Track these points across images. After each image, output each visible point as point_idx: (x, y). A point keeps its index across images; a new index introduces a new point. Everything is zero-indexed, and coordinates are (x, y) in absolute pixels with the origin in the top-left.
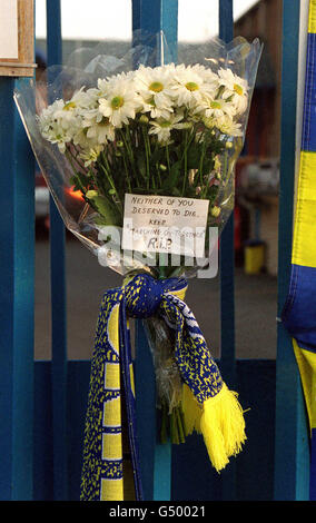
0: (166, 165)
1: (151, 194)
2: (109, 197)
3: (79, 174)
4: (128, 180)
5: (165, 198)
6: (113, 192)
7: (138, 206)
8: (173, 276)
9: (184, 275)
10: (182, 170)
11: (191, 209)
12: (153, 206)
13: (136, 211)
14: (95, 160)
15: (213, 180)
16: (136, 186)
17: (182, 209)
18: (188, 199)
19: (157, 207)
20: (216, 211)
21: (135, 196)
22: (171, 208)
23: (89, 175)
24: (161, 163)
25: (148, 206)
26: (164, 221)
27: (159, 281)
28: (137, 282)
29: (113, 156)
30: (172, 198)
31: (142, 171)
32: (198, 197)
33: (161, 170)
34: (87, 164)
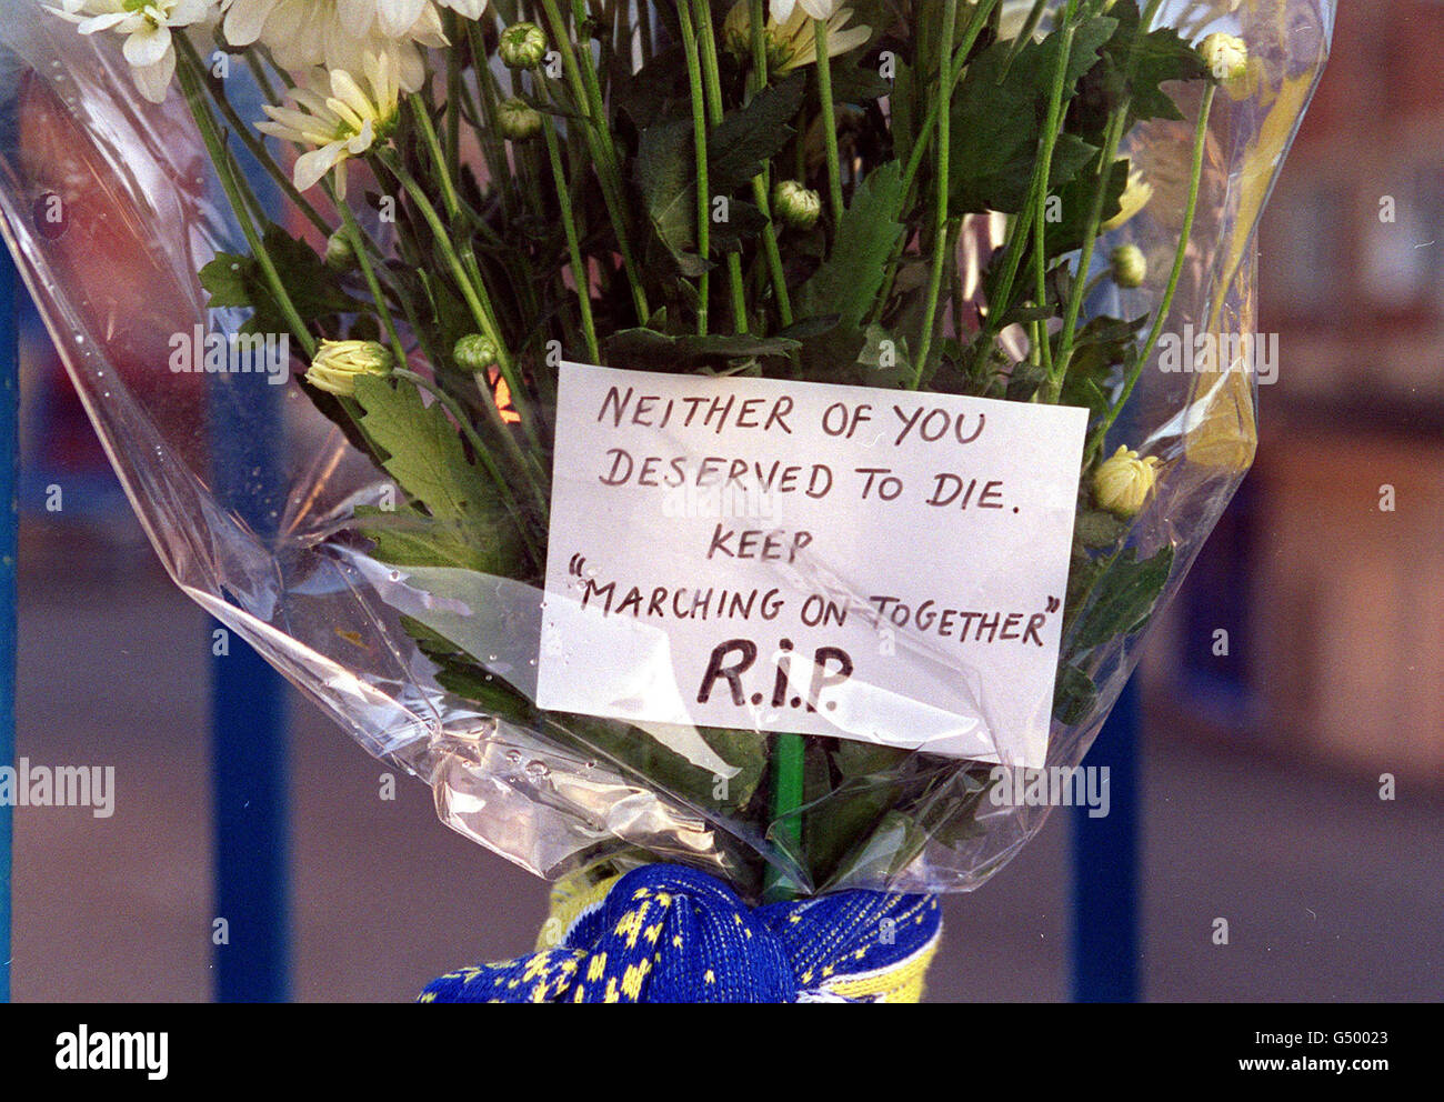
0: (817, 182)
1: (718, 364)
2: (459, 383)
3: (277, 241)
4: (582, 281)
5: (812, 398)
6: (481, 349)
7: (642, 442)
8: (848, 877)
9: (918, 866)
10: (919, 216)
11: (972, 464)
12: (733, 442)
13: (624, 470)
14: (361, 142)
15: (1097, 292)
16: (632, 319)
17: (917, 463)
18: (955, 403)
19: (761, 445)
20: (1132, 477)
21: (623, 379)
22: (843, 456)
23: (336, 246)
24: (782, 173)
25: (702, 439)
26: (802, 539)
27: (767, 910)
28: (629, 926)
29: (492, 133)
30: (852, 396)
31: (666, 218)
32: (1019, 390)
33: (781, 215)
34: (308, 171)
